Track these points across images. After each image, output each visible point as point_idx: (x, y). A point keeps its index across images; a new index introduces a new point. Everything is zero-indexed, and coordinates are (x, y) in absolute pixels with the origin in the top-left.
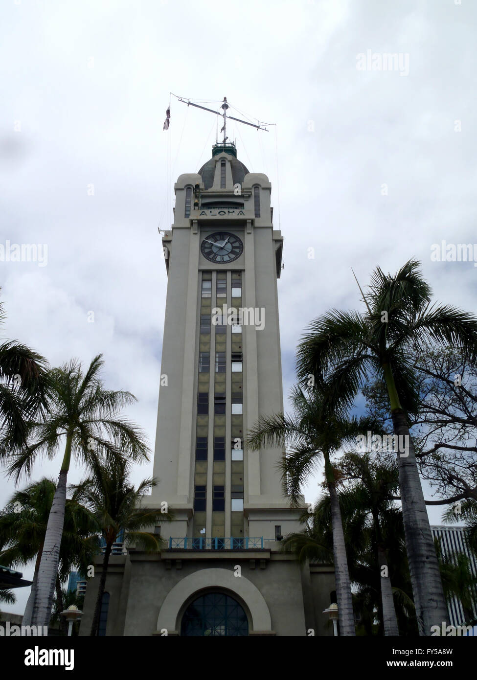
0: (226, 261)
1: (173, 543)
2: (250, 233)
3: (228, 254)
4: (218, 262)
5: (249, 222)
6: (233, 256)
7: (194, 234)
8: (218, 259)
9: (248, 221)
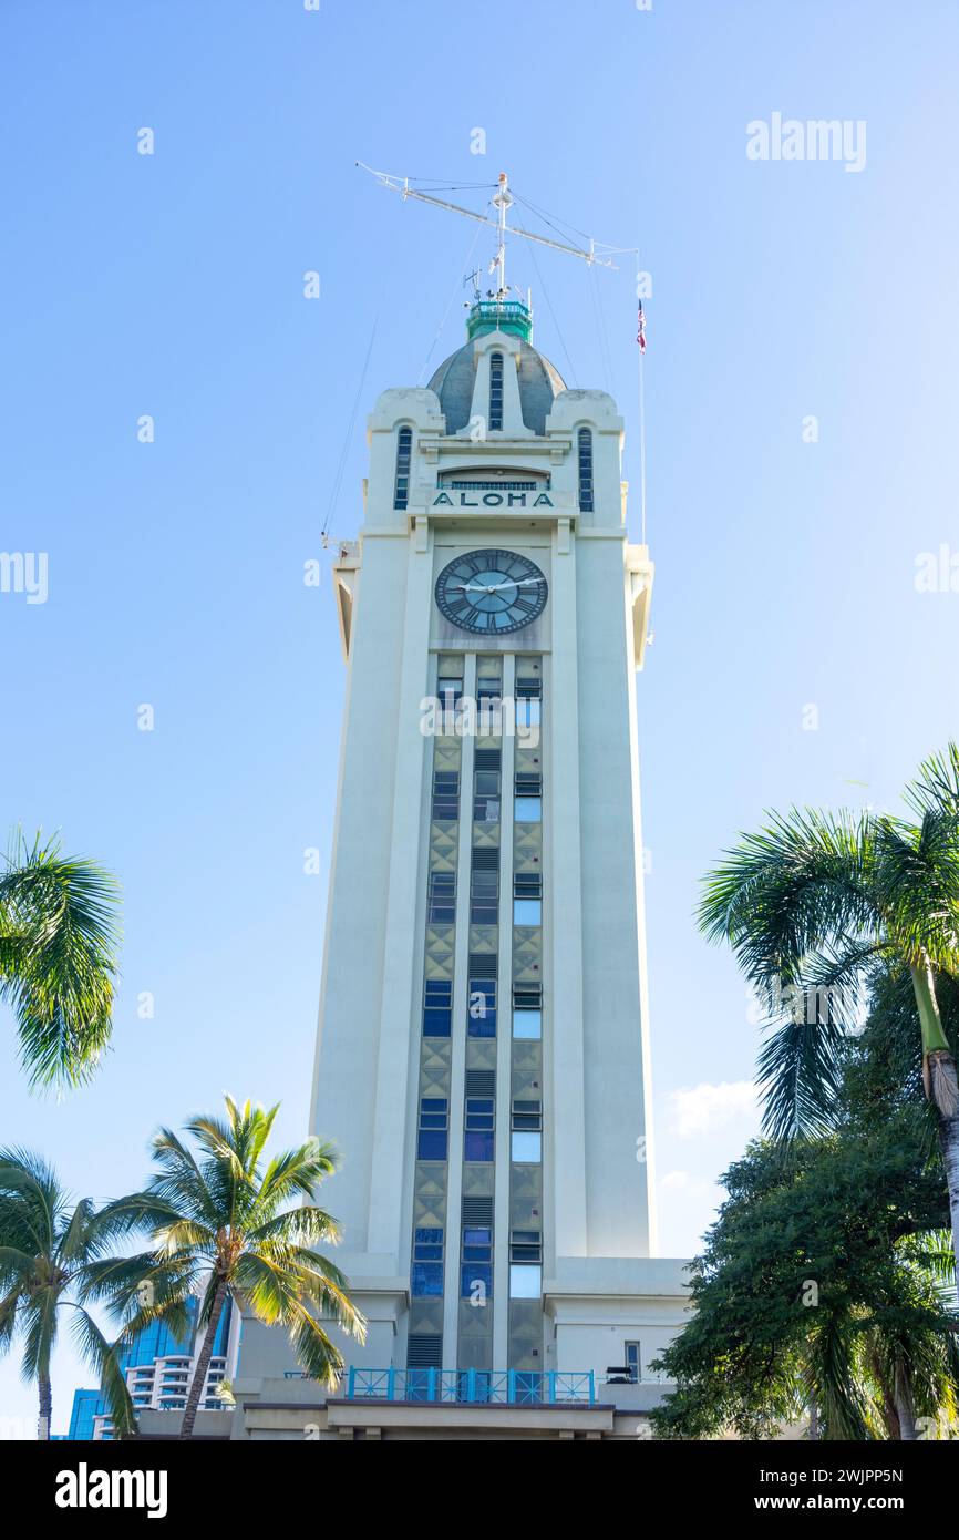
0: (501, 629)
1: (358, 1383)
2: (566, 554)
3: (506, 610)
4: (481, 632)
5: (565, 525)
6: (519, 615)
7: (418, 552)
8: (482, 621)
9: (560, 521)
